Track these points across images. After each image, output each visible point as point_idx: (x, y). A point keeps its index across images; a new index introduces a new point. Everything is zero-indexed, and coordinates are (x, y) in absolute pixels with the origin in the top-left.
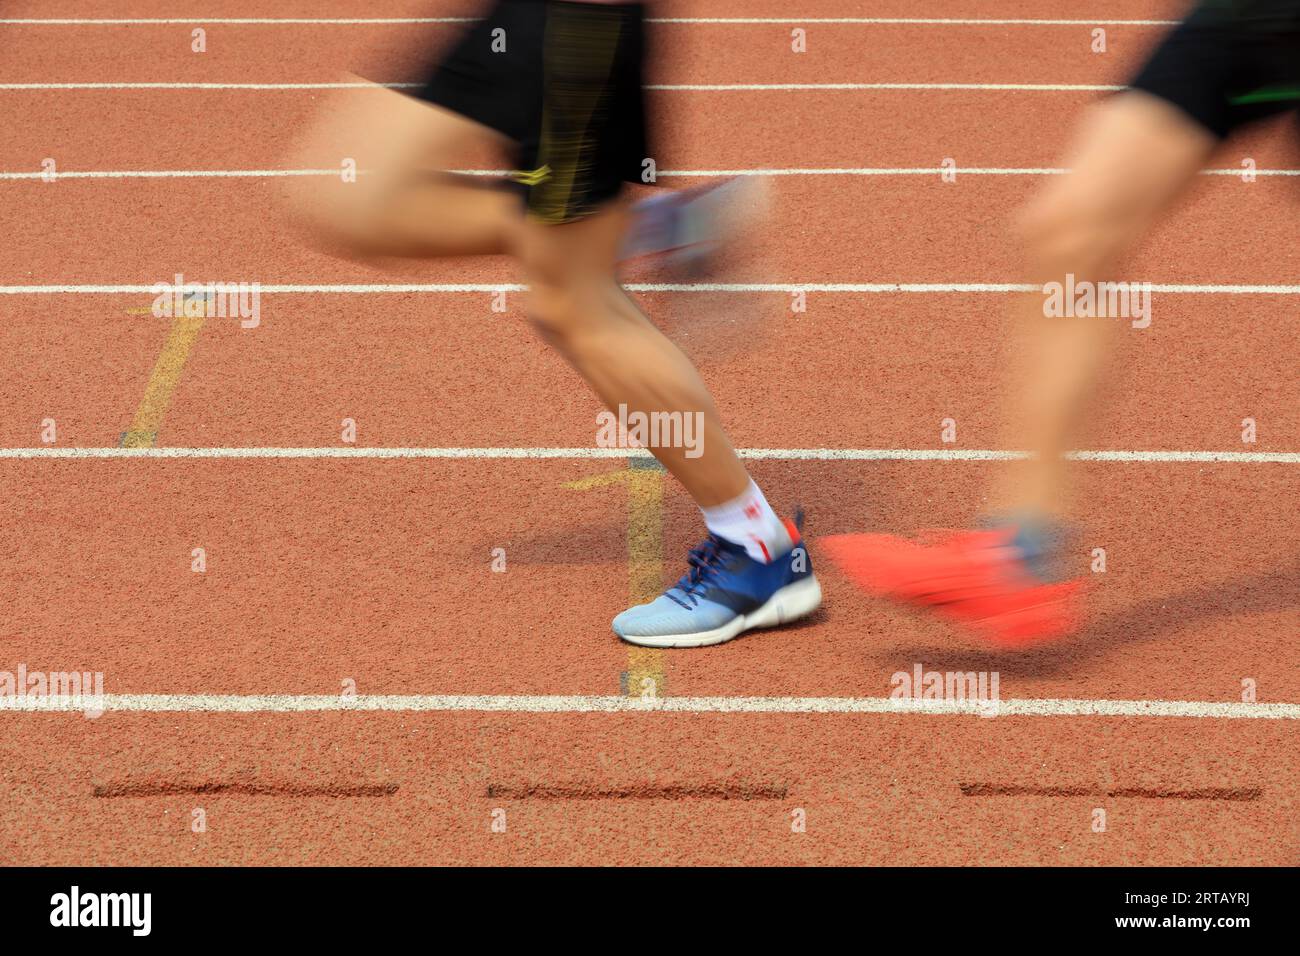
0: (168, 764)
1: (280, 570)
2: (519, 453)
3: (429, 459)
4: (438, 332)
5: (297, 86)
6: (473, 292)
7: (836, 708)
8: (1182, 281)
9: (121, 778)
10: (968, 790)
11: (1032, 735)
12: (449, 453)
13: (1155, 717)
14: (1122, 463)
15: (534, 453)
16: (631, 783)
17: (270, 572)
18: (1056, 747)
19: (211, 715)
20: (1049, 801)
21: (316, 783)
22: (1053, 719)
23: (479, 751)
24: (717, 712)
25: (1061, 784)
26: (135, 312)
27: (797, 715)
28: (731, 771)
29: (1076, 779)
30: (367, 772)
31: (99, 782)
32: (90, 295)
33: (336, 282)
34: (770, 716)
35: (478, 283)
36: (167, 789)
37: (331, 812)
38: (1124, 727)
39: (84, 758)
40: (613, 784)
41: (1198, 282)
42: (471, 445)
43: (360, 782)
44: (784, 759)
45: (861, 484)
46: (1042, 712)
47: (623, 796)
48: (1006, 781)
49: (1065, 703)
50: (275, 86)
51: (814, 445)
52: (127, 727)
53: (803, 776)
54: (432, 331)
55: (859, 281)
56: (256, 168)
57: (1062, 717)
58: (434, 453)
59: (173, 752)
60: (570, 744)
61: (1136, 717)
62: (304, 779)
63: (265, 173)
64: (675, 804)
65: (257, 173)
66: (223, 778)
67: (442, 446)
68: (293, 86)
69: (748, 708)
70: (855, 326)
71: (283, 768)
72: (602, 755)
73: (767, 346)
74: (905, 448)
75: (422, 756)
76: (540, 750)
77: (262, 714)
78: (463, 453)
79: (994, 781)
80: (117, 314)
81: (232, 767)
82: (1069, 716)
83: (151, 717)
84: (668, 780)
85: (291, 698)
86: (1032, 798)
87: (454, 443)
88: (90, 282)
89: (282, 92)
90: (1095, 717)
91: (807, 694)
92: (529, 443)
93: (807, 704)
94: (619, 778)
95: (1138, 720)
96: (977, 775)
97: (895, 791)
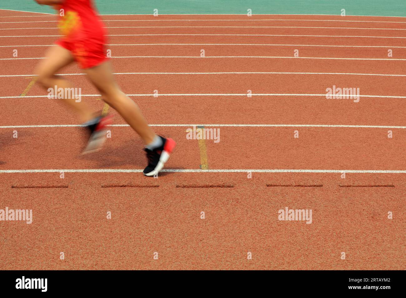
0: (115, 182)
1: (132, 147)
2: (176, 125)
3: (158, 127)
4: (157, 103)
5: (124, 57)
6: (163, 96)
7: (242, 171)
8: (301, 93)
9: (106, 184)
10: (268, 186)
11: (279, 176)
12: (162, 125)
13: (302, 172)
14: (292, 127)
15: (178, 125)
16: (204, 185)
17: (130, 147)
18: (284, 178)
19: (122, 173)
20: (283, 187)
21: (143, 185)
22: (283, 173)
23: (174, 179)
24: (219, 172)
25: (285, 185)
26: (98, 100)
27: (234, 173)
28: (223, 183)
29: (288, 183)
30: (153, 183)
31: (102, 185)
32: (88, 97)
33: (136, 94)
34: (229, 173)
35: (164, 94)
36: (115, 186)
37: (147, 190)
38: (296, 174)
39: (99, 181)
40: (200, 185)
41: (304, 94)
42: (166, 124)
43: (152, 185)
44: (232, 180)
45: (242, 131)
46: (281, 172)
47: (202, 187)
48: (275, 184)
49: (285, 170)
50: (119, 57)
51: (233, 124)
52: (106, 175)
53: (236, 184)
54: (156, 103)
55: (238, 93)
56: (117, 73)
57: (285, 173)
58: (159, 125)
59: (116, 180)
60: (191, 178)
61: (298, 173)
62: (141, 184)
63: (119, 74)
64: (213, 188)
65: (118, 74)
66: (126, 184)
67: (160, 124)
68: (123, 57)
69: (225, 171)
70: (239, 102)
71: (137, 182)
72: (198, 180)
73: (222, 106)
74: (251, 124)
75: (163, 180)
76: (186, 179)
77: (132, 173)
78: (165, 125)
79: (273, 184)
80: (94, 100)
81: (127, 182)
82: (286, 172)
83: (111, 173)
84: (211, 184)
85: (137, 170)
86: (280, 187)
87: (163, 123)
88: (88, 94)
89: (121, 58)
90: (291, 172)
91: (236, 169)
92: (177, 124)
93: (236, 171)
94: (202, 184)
95: (299, 173)
96: (269, 183)
97: (254, 186)
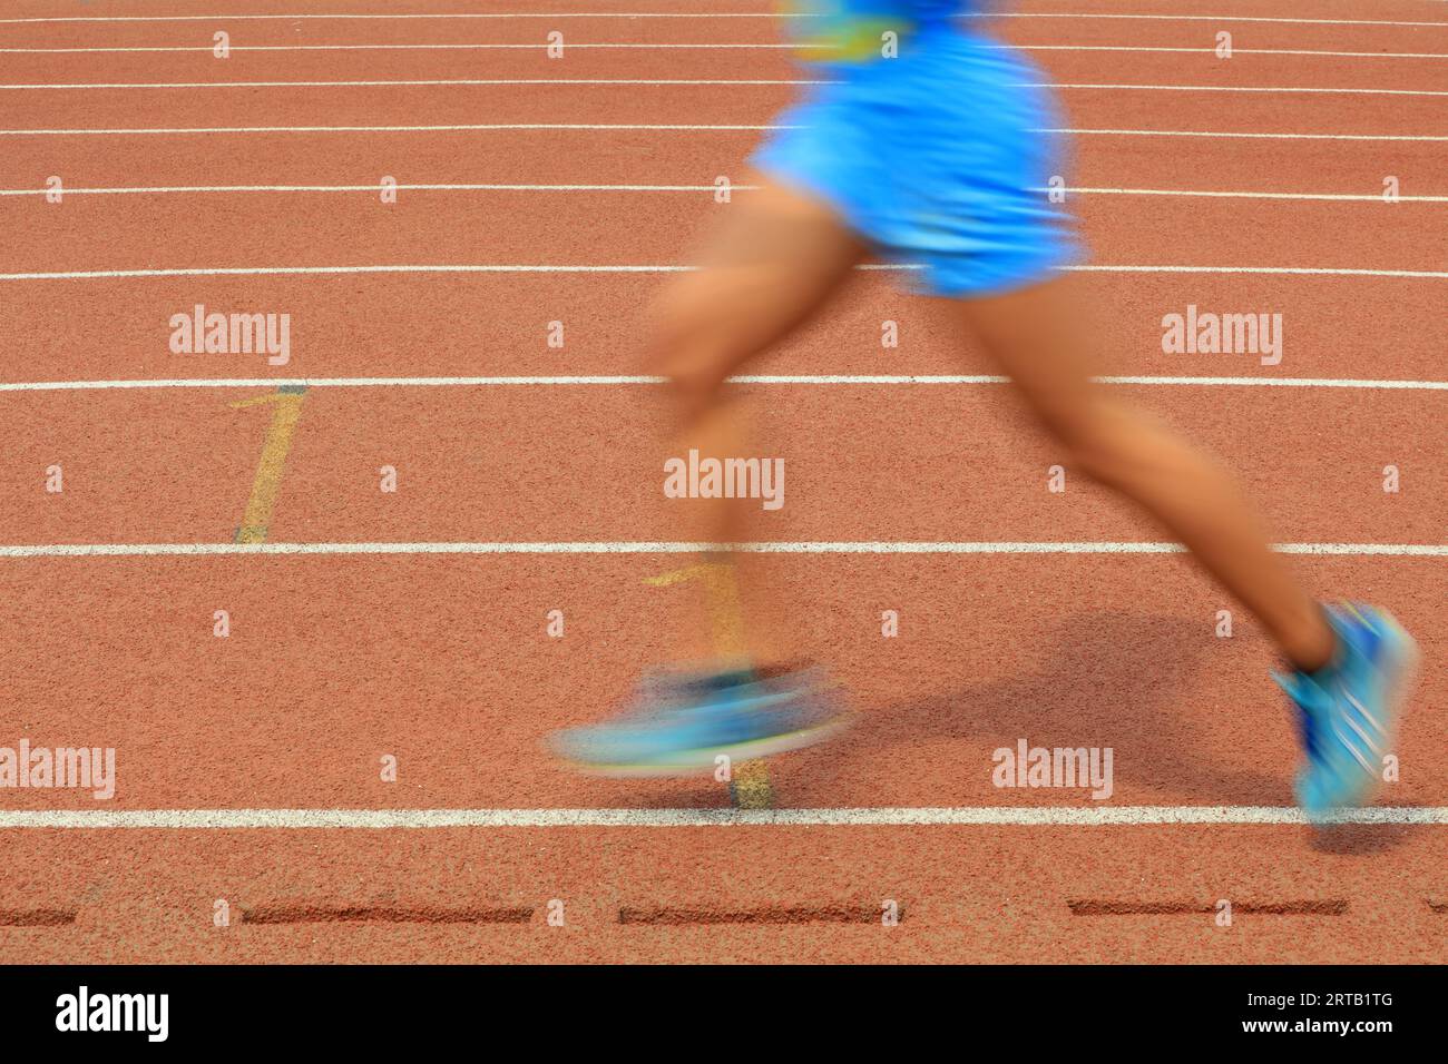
0: (311, 890)
1: (396, 673)
2: (600, 547)
3: (519, 554)
4: (509, 425)
5: (358, 188)
6: (537, 385)
7: (937, 820)
8: (1158, 373)
9: (267, 902)
10: (1077, 908)
11: (1125, 845)
12: (535, 547)
13: (1234, 824)
14: (1147, 555)
15: (615, 547)
16: (756, 905)
17: (386, 675)
18: (1149, 858)
19: (345, 831)
20: (1156, 919)
21: (453, 906)
22: (1141, 827)
23: (607, 871)
24: (825, 825)
25: (1162, 900)
26: (237, 406)
27: (902, 827)
28: (850, 891)
29: (1176, 894)
30: (502, 895)
31: (246, 906)
32: (195, 389)
33: (412, 375)
34: (876, 828)
35: (539, 375)
36: (313, 915)
37: (473, 942)
38: (1208, 837)
39: (231, 880)
40: (739, 906)
41: (1173, 374)
42: (555, 540)
43: (496, 905)
44: (898, 878)
45: (917, 578)
46: (1129, 820)
47: (749, 918)
48: (1110, 897)
49: (1148, 810)
50: (339, 188)
51: (866, 538)
52: (266, 846)
53: (919, 897)
54: (505, 423)
55: (877, 373)
56: (330, 265)
57: (1150, 826)
58: (522, 548)
59: (312, 874)
60: (692, 863)
61: (1216, 825)
62: (442, 903)
63: (339, 270)
64: (802, 928)
65: (332, 270)
66: (364, 902)
67: (528, 540)
68: (354, 188)
69: (855, 820)
70: (883, 418)
71: (422, 890)
72: (724, 874)
73: (807, 438)
74: (950, 540)
75: (553, 877)
76: (664, 870)
77: (395, 830)
78: (549, 548)
79: (1099, 898)
80: (221, 408)
81: (373, 889)
82: (1156, 825)
83: (290, 834)
84: (791, 901)
85: (420, 813)
86: (1140, 917)
87: (540, 538)
88: (195, 376)
89: (346, 193)
90: (1179, 825)
91: (907, 804)
92: (607, 538)
93: (910, 816)
94: (745, 900)
95: (1220, 828)
96: (1082, 892)
97: (1010, 912)
